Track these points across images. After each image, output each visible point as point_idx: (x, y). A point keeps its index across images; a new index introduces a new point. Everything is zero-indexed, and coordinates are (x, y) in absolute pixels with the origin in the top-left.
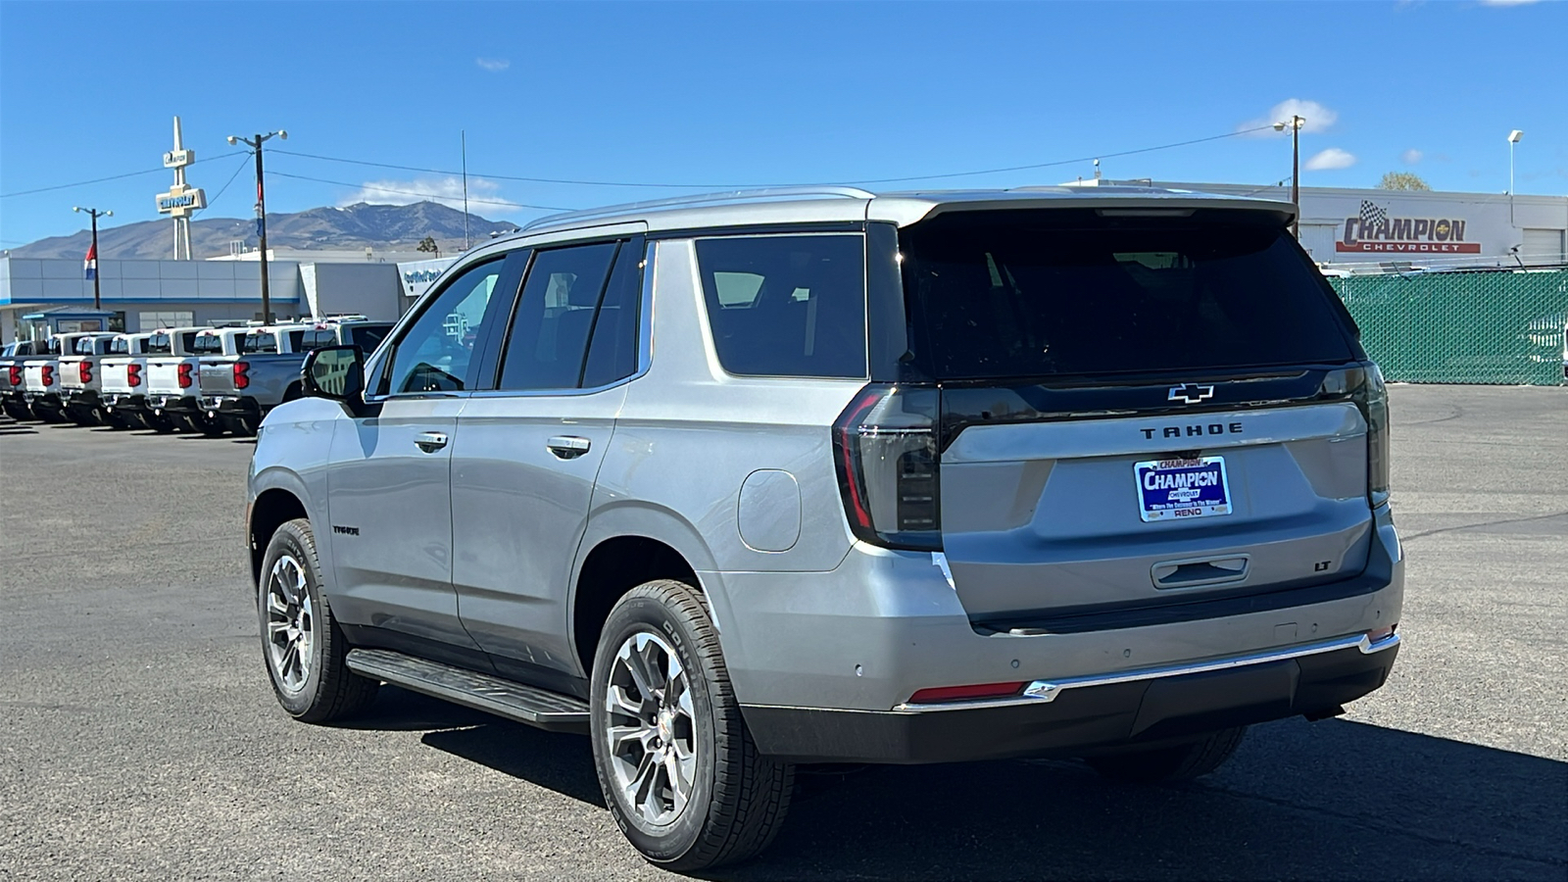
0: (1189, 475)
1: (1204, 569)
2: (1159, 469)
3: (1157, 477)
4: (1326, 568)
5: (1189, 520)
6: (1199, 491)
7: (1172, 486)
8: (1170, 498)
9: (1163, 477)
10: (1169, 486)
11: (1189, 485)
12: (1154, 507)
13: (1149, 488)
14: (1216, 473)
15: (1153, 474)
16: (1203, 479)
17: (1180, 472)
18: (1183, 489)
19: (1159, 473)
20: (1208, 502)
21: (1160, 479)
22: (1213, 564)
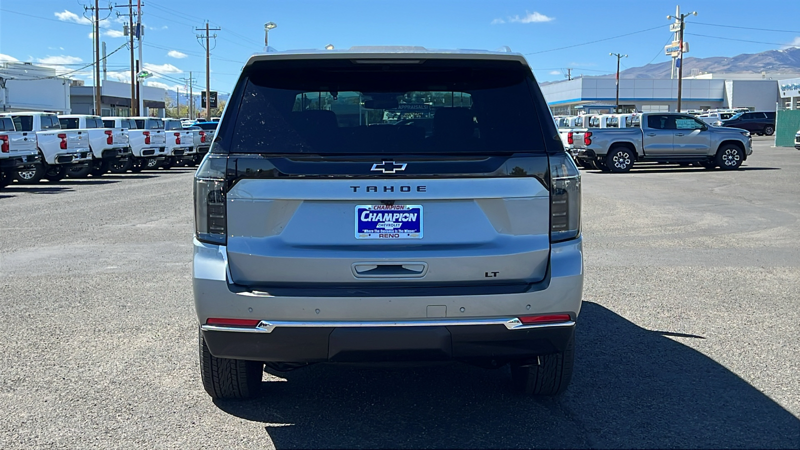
0: (395, 214)
1: (398, 269)
2: (373, 209)
3: (371, 214)
4: (495, 276)
5: (390, 240)
6: (401, 224)
7: (381, 220)
8: (378, 227)
9: (375, 214)
10: (379, 220)
11: (394, 220)
12: (365, 231)
13: (363, 219)
14: (416, 214)
15: (368, 212)
16: (406, 217)
17: (388, 212)
18: (389, 222)
19: (373, 212)
20: (405, 231)
21: (373, 215)
22: (403, 267)
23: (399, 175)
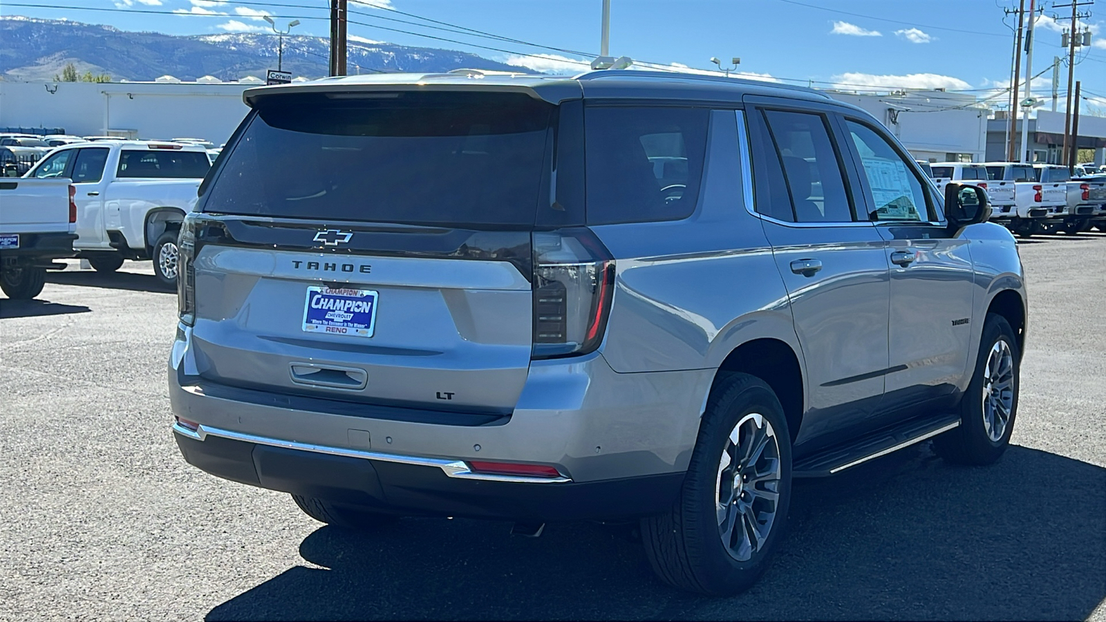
0: (348, 302)
1: (341, 375)
2: (324, 294)
3: (322, 299)
4: (450, 398)
5: (337, 336)
6: (352, 315)
7: (331, 308)
8: (327, 317)
9: (327, 300)
10: (329, 308)
11: (345, 310)
12: (314, 321)
13: (314, 306)
14: (370, 304)
15: (320, 296)
16: (358, 307)
17: (341, 298)
18: (339, 311)
19: (324, 297)
20: (355, 325)
21: (324, 301)
22: (346, 373)
23: (341, 250)
